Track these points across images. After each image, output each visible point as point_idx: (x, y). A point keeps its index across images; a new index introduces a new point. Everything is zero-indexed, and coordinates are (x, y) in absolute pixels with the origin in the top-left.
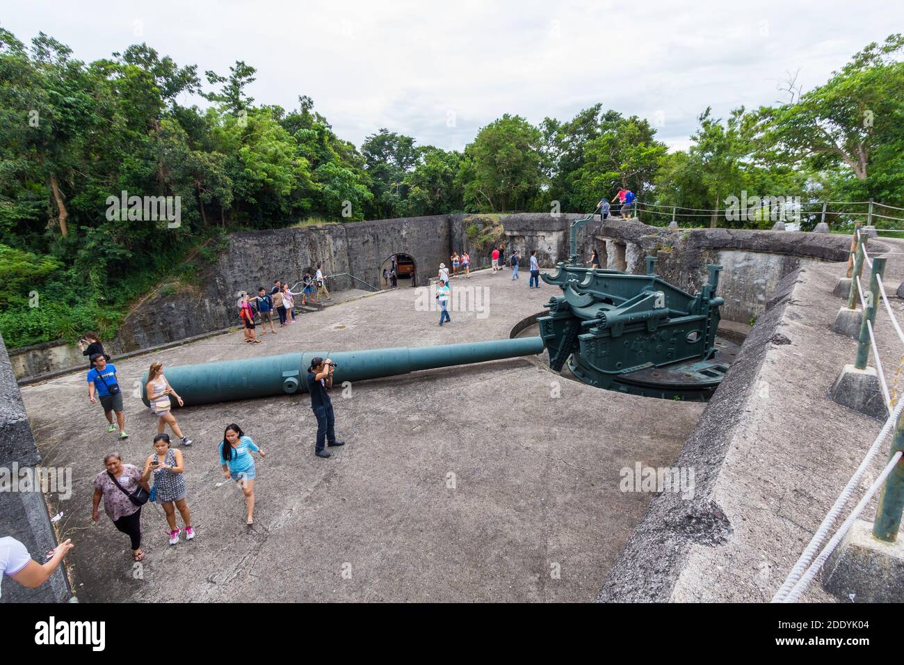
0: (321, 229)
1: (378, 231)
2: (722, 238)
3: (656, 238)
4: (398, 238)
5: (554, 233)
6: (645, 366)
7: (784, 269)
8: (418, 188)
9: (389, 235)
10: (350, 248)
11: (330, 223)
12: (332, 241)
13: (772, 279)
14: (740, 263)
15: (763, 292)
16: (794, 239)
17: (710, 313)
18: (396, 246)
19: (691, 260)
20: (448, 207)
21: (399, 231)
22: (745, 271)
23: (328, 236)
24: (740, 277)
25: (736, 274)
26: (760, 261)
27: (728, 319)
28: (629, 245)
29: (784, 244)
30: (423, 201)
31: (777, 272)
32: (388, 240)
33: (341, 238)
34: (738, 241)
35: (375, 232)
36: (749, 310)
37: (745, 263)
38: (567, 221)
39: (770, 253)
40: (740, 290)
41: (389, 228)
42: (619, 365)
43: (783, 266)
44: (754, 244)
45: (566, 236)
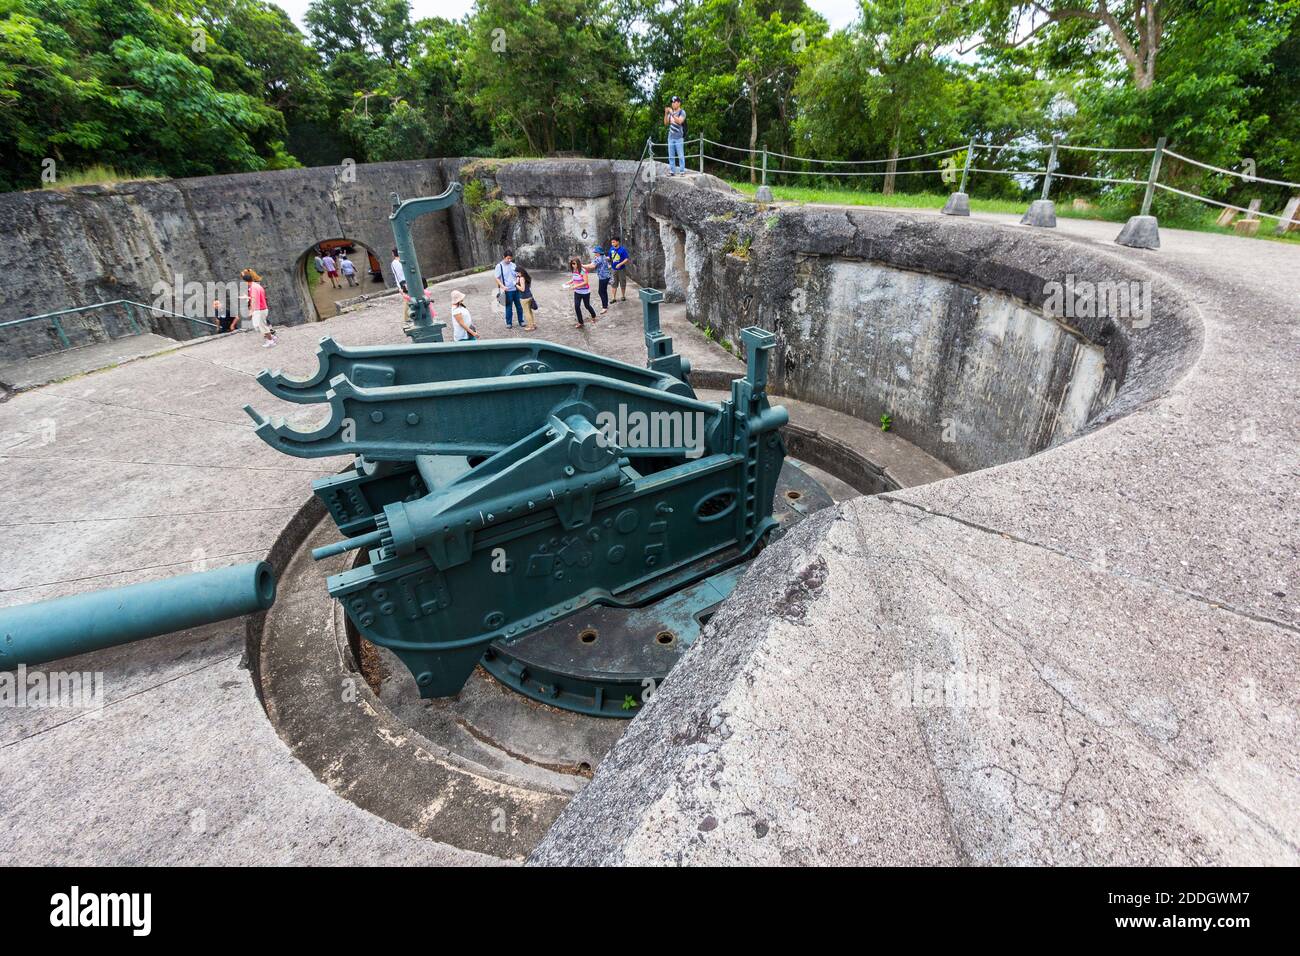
0: (113, 193)
1: (271, 196)
2: (836, 233)
3: (728, 225)
4: (325, 209)
5: (589, 202)
6: (576, 603)
7: (949, 315)
8: (404, 103)
9: (301, 203)
10: (203, 233)
11: (140, 180)
12: (150, 220)
13: (926, 334)
14: (869, 292)
15: (907, 361)
16: (974, 243)
17: (753, 449)
18: (320, 224)
19: (777, 279)
20: (470, 143)
21: (323, 195)
22: (876, 310)
23: (136, 209)
24: (867, 325)
25: (860, 316)
26: (905, 291)
27: (843, 411)
28: (689, 234)
29: (952, 256)
30: (416, 131)
31: (935, 320)
32: (301, 213)
33: (173, 211)
34: (866, 242)
35: (263, 198)
36: (881, 396)
37: (878, 294)
38: (614, 177)
39: (926, 273)
40: (866, 352)
41: (297, 188)
42: (492, 621)
43: (946, 307)
44: (896, 250)
45: (614, 206)
